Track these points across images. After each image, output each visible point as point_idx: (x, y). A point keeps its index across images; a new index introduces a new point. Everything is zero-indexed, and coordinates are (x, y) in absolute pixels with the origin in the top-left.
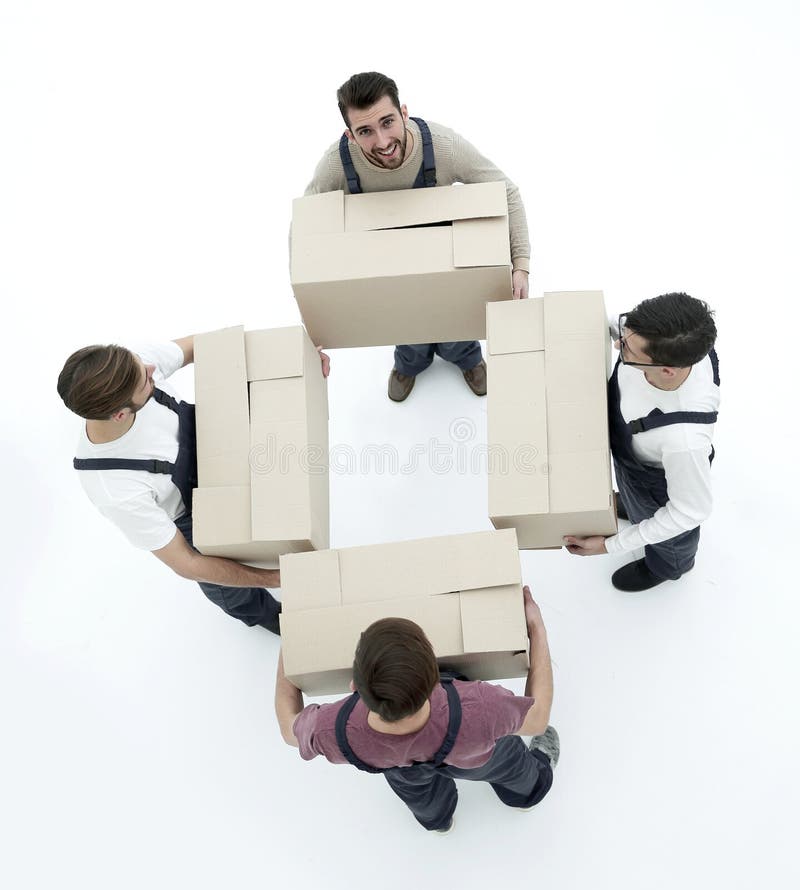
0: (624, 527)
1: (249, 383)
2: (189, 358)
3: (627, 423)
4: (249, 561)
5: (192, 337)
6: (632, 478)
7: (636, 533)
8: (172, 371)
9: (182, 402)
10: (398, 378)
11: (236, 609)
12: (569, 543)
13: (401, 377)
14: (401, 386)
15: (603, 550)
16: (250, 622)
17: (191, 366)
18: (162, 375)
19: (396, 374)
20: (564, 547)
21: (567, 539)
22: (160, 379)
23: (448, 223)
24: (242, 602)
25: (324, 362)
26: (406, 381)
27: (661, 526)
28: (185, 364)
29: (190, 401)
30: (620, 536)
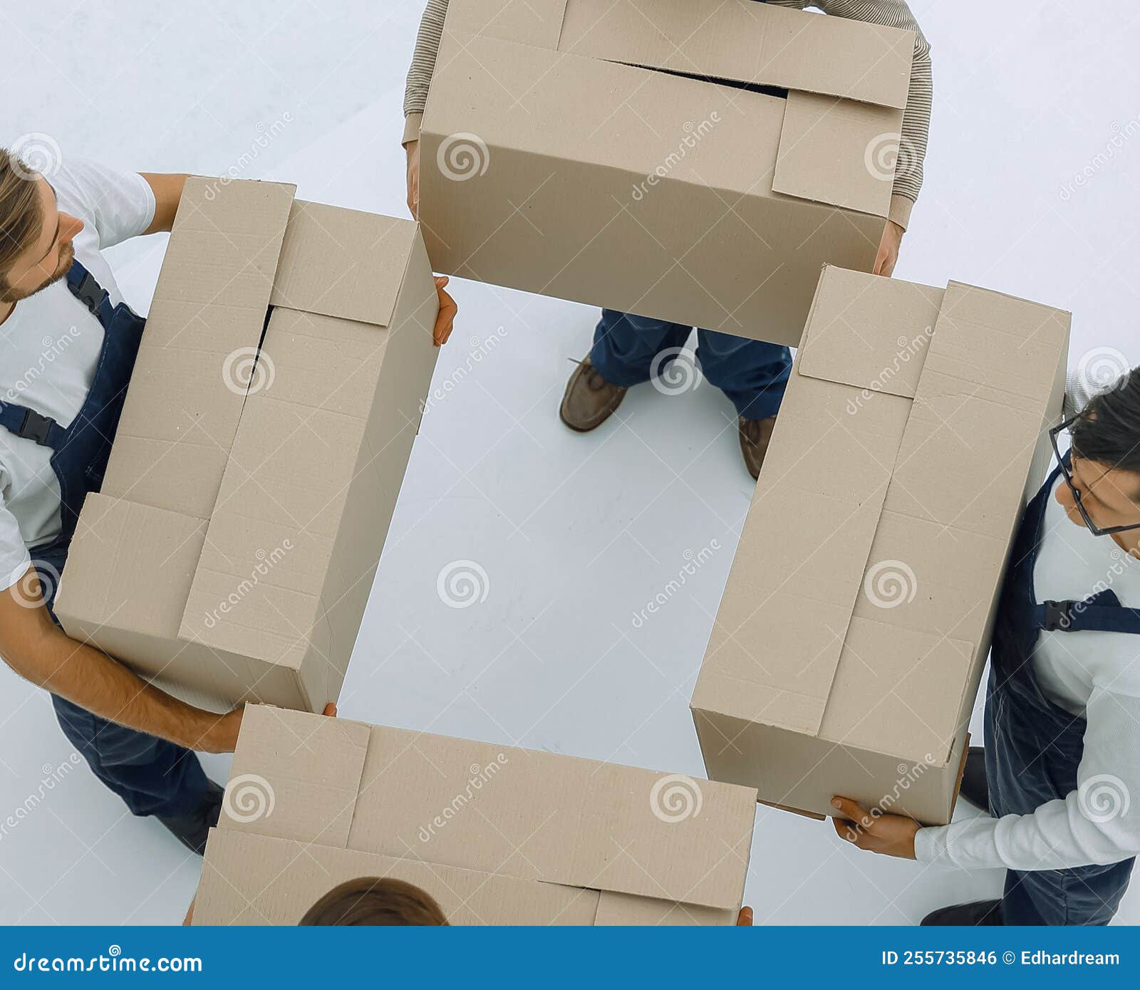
0: (965, 817)
1: (271, 308)
2: (164, 220)
3: (1040, 601)
4: (161, 678)
5: (184, 177)
6: (1017, 721)
7: (985, 835)
8: (122, 236)
9: (122, 305)
10: (590, 382)
11: (115, 770)
12: (841, 814)
13: (598, 381)
14: (591, 400)
15: (906, 850)
16: (140, 805)
17: (163, 237)
18: (95, 237)
19: (587, 371)
20: (829, 818)
21: (839, 803)
22: (91, 245)
23: (781, 92)
24: (132, 758)
25: (445, 311)
26: (605, 392)
27: (1042, 836)
28: (151, 229)
29: (141, 310)
30: (953, 831)
